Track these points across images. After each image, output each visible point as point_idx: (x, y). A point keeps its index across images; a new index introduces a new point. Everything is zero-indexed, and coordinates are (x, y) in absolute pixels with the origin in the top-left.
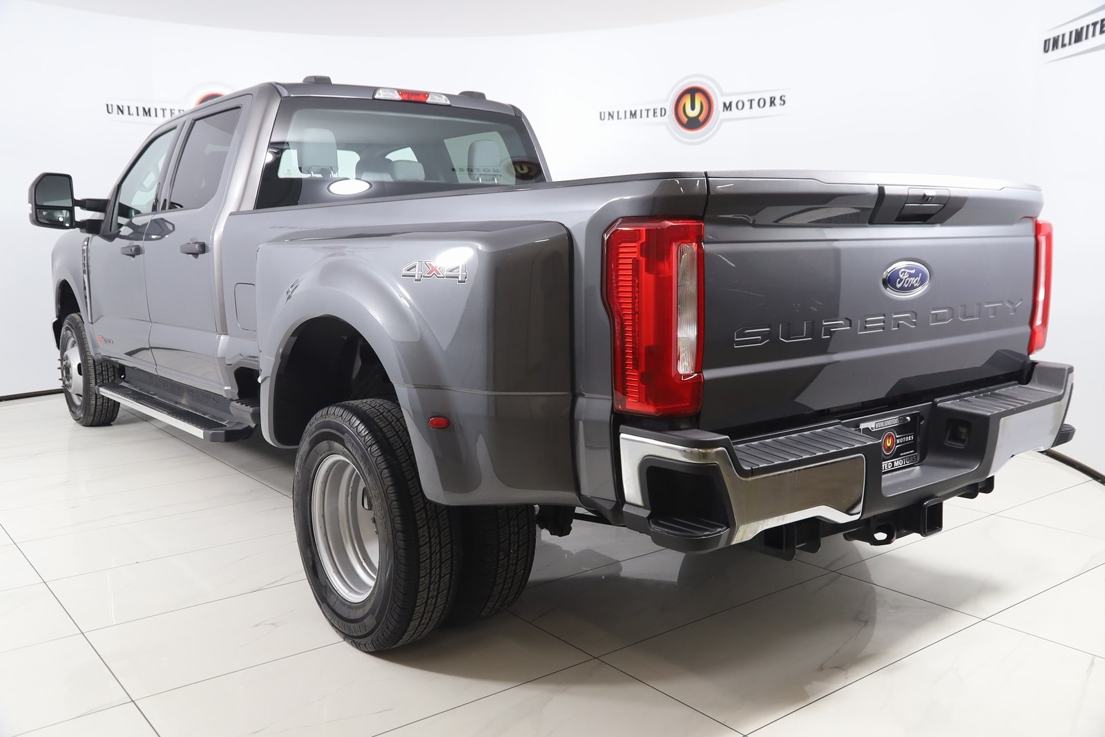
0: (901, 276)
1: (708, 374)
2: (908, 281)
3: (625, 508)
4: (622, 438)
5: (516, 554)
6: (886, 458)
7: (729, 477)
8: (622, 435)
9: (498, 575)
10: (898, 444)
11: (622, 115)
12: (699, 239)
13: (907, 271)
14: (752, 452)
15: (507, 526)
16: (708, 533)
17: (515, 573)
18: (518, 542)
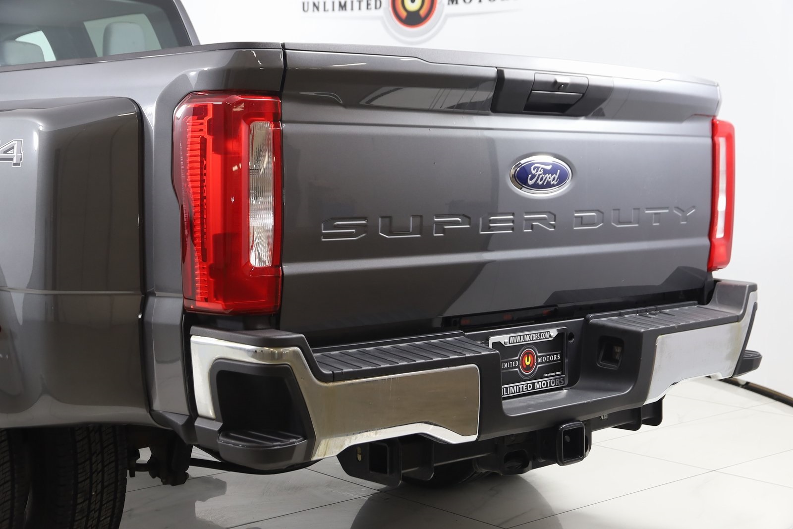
0: (533, 172)
1: (288, 269)
2: (542, 177)
3: (198, 423)
5: (99, 497)
6: (525, 378)
7: (306, 380)
8: (194, 339)
9: (76, 523)
10: (540, 363)
13: (542, 166)
14: (346, 359)
15: (88, 462)
16: (280, 443)
17: (99, 521)
18: (102, 482)
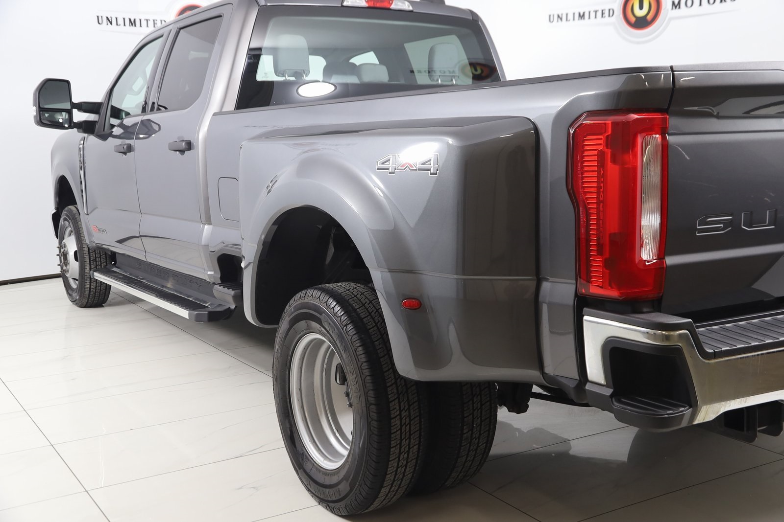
1: (670, 261)
3: (588, 387)
4: (586, 320)
5: (478, 428)
7: (692, 359)
8: (586, 318)
9: (462, 448)
11: (570, 17)
12: (664, 132)
14: (713, 335)
15: (471, 402)
16: (671, 412)
17: (478, 446)
18: (481, 417)
